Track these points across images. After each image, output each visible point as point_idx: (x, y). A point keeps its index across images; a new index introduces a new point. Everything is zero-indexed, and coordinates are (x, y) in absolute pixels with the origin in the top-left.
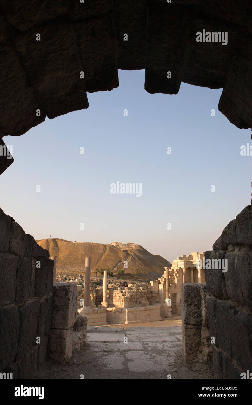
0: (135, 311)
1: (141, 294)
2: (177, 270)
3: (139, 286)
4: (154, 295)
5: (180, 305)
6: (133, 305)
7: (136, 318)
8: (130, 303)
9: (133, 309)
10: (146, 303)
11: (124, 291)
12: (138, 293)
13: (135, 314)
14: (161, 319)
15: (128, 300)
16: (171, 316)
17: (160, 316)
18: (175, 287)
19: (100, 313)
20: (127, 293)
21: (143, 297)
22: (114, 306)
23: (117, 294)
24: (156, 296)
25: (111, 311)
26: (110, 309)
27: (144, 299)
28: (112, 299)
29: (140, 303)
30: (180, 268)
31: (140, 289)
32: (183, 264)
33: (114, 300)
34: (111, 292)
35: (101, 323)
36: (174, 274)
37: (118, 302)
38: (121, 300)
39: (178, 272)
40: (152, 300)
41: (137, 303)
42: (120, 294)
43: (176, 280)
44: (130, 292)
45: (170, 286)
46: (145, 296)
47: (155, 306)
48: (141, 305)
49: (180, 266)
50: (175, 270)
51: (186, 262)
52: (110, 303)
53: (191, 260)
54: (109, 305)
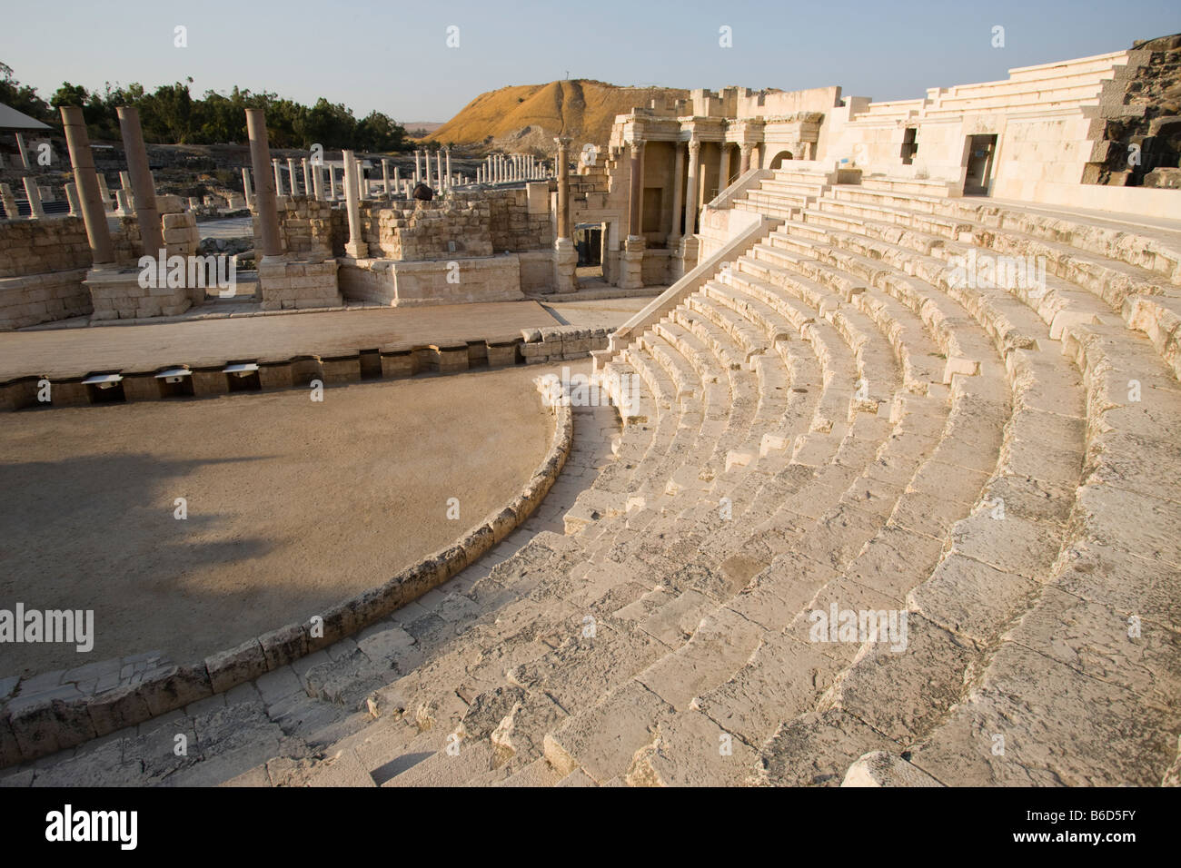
0: (424, 272)
1: (467, 223)
2: (616, 150)
3: (465, 198)
4: (533, 225)
6: (432, 254)
7: (427, 291)
8: (419, 247)
9: (418, 266)
10: (479, 249)
11: (406, 212)
12: (458, 220)
13: (425, 280)
14: (522, 295)
15: (415, 238)
16: (566, 289)
17: (518, 288)
18: (604, 204)
19: (314, 274)
20: (415, 218)
21: (476, 231)
22: (383, 254)
23: (387, 219)
24: (540, 229)
25: (366, 269)
26: (363, 263)
27: (477, 236)
28: (378, 236)
29: (460, 247)
30: (626, 142)
31: (468, 207)
32: (632, 129)
33: (382, 239)
34: (375, 215)
35: (317, 302)
36: (607, 163)
37: (391, 247)
38: (396, 239)
39: (617, 156)
40: (524, 238)
41: (446, 249)
42: (394, 223)
43: (610, 181)
44: (424, 216)
45: (584, 199)
46: (484, 227)
47: (499, 260)
48: (458, 256)
49: (625, 138)
50: (611, 151)
51: (644, 123)
52: (374, 247)
53: (680, 119)
54: (371, 252)
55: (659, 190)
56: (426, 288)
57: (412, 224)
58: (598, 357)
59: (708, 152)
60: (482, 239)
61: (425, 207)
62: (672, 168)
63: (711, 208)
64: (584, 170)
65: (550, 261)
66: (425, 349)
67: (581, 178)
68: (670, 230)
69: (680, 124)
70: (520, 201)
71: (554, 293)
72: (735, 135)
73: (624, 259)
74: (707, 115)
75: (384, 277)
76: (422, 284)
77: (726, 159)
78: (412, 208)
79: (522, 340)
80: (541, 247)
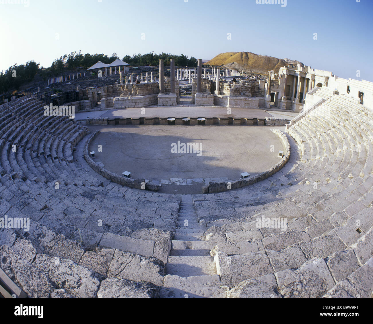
0: (236, 99)
1: (246, 88)
2: (281, 75)
3: (246, 82)
4: (260, 91)
5: (280, 102)
6: (237, 95)
7: (236, 104)
8: (234, 93)
9: (235, 98)
10: (248, 95)
11: (231, 84)
12: (244, 87)
14: (259, 108)
15: (233, 91)
16: (269, 108)
17: (258, 106)
18: (278, 87)
19: (209, 97)
20: (233, 86)
21: (248, 90)
22: (224, 94)
23: (226, 86)
24: (262, 92)
25: (220, 97)
26: (219, 96)
27: (248, 92)
28: (223, 89)
31: (246, 85)
33: (224, 90)
34: (223, 84)
35: (209, 104)
36: (279, 78)
37: (227, 92)
38: (228, 91)
39: (281, 77)
40: (258, 94)
41: (241, 94)
42: (228, 87)
43: (279, 82)
44: (236, 86)
45: (273, 86)
46: (250, 90)
47: (253, 98)
48: (243, 96)
49: (283, 73)
50: (280, 75)
51: (288, 70)
52: (222, 92)
53: (295, 70)
54: (221, 93)
55: (290, 86)
56: (236, 103)
57: (233, 87)
58: (288, 126)
59: (302, 79)
60: (249, 93)
61: (236, 83)
62: (293, 81)
63: (308, 93)
65: (264, 100)
66: (243, 119)
67: (273, 80)
68: (292, 96)
69: (295, 72)
70: (257, 84)
71: (265, 108)
72: (309, 76)
73: (282, 102)
74: (302, 71)
75: (225, 100)
76: (235, 102)
77: (306, 81)
78: (233, 83)
79: (265, 119)
80: (262, 96)
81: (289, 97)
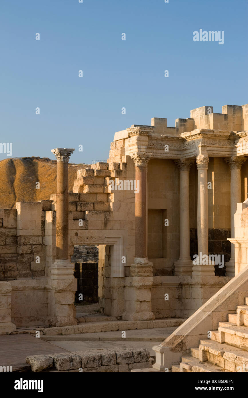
2: (117, 166)
4: (23, 249)
5: (124, 287)
14: (13, 328)
16: (66, 320)
17: (9, 319)
18: (106, 223)
24: (32, 253)
30: (128, 157)
32: (135, 142)
36: (107, 180)
39: (118, 172)
40: (12, 264)
43: (112, 199)
45: (83, 219)
49: (127, 154)
50: (111, 167)
55: (163, 212)
59: (217, 167)
62: (177, 188)
64: (82, 187)
65: (45, 289)
67: (79, 195)
68: (178, 255)
69: (184, 139)
70: (8, 222)
71: (50, 326)
73: (131, 286)
74: (212, 128)
80: (33, 273)
81: (166, 263)
